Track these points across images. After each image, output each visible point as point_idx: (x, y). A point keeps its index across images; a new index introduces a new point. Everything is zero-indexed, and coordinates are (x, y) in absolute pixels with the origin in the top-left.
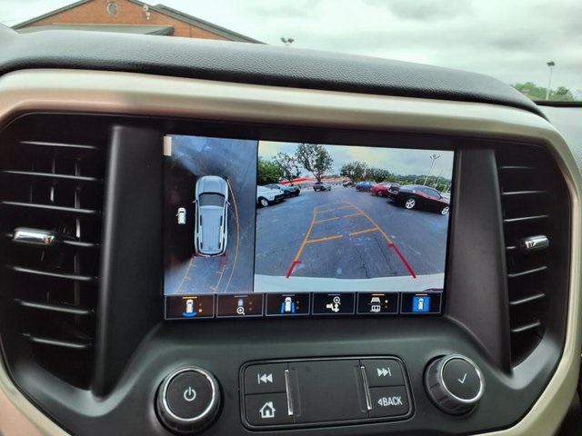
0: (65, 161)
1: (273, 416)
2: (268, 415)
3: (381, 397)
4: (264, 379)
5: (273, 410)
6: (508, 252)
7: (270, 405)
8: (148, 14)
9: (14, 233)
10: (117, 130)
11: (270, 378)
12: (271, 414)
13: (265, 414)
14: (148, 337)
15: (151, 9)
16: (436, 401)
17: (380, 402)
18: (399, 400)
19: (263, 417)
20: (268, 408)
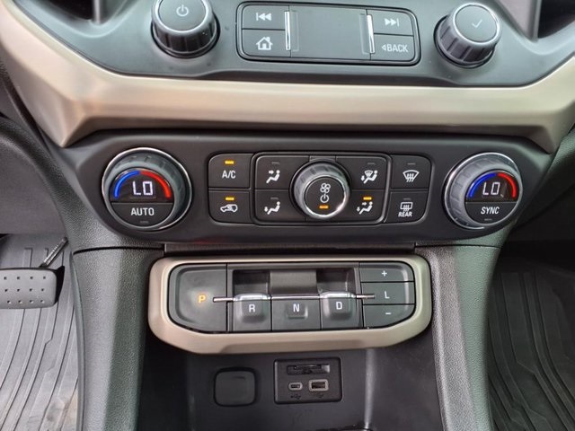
1: (270, 49)
2: (264, 48)
3: (386, 44)
4: (263, 17)
5: (271, 44)
7: (268, 39)
11: (269, 17)
12: (268, 47)
13: (261, 47)
16: (446, 52)
17: (384, 47)
18: (404, 48)
19: (259, 49)
20: (264, 42)
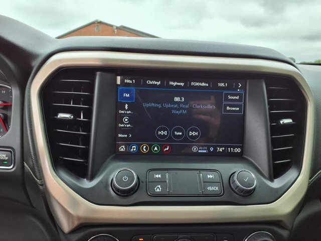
0: (77, 87)
2: (158, 190)
3: (209, 186)
4: (157, 176)
6: (271, 126)
7: (159, 186)
8: (116, 30)
9: (57, 116)
10: (98, 73)
11: (160, 176)
14: (109, 159)
15: (117, 28)
16: (234, 189)
17: (208, 188)
18: (217, 188)
20: (158, 188)
